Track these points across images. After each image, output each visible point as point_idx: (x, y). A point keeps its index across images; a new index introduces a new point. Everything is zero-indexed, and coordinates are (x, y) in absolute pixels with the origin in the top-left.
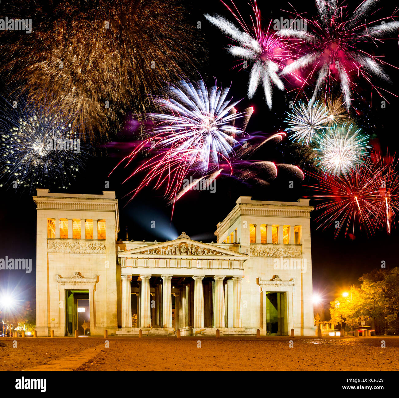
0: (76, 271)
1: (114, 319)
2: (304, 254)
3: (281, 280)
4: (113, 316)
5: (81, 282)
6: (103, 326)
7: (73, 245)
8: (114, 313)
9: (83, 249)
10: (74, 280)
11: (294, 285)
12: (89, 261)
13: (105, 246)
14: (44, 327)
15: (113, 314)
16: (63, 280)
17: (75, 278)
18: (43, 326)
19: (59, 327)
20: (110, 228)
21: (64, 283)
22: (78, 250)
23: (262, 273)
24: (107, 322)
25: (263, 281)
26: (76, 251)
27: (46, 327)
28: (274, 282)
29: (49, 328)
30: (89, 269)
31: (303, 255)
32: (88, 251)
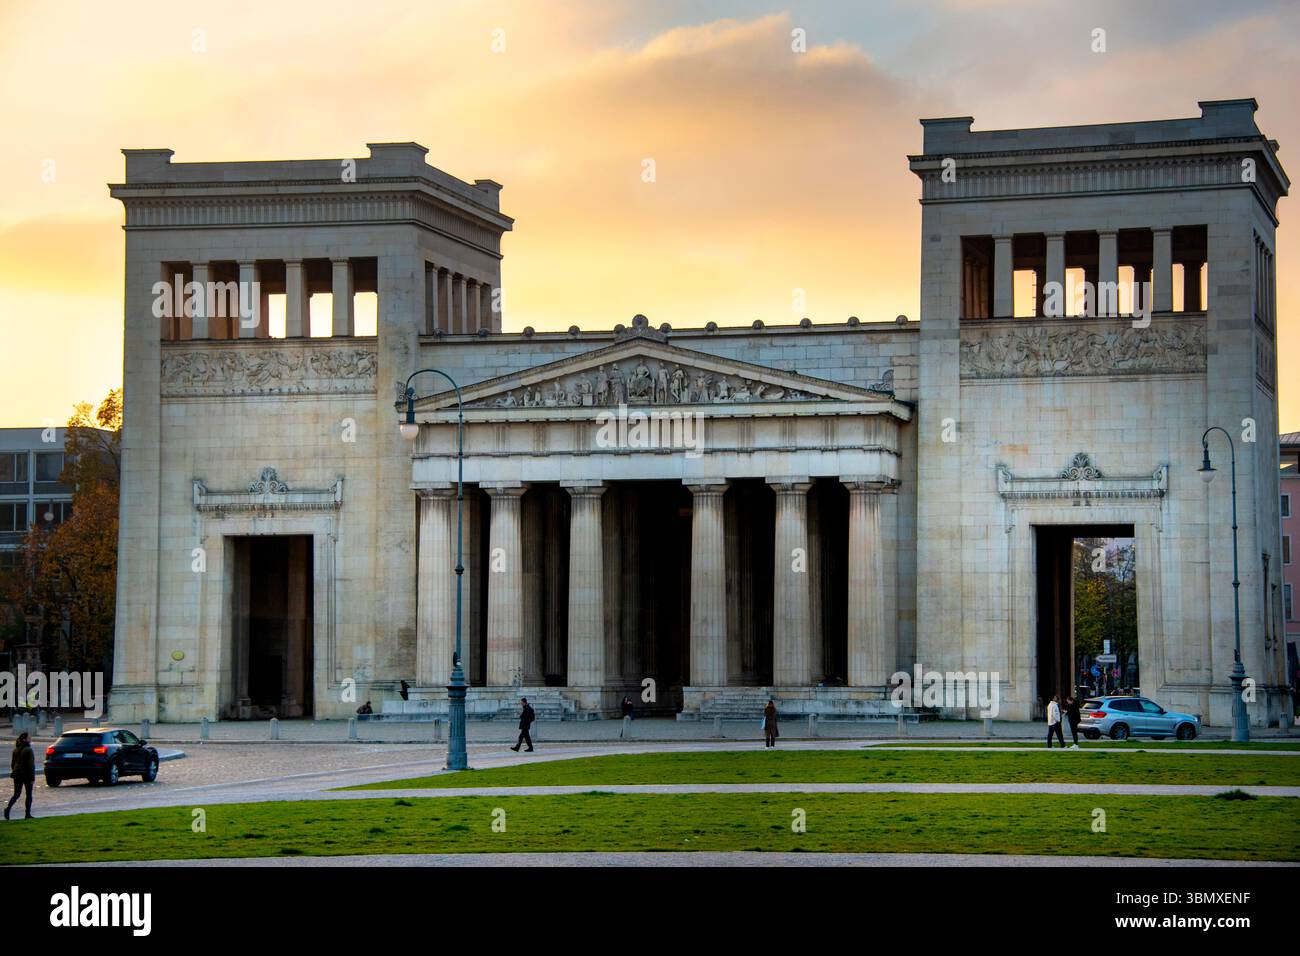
0: (263, 465)
1: (405, 651)
2: (1215, 352)
3: (1100, 476)
4: (399, 637)
5: (283, 508)
6: (363, 675)
7: (254, 362)
8: (403, 625)
9: (290, 378)
10: (258, 499)
11: (1162, 494)
12: (317, 422)
13: (374, 364)
14: (143, 686)
15: (400, 630)
16: (217, 500)
17: (261, 491)
18: (139, 682)
19: (198, 687)
20: (396, 289)
21: (221, 512)
22: (273, 384)
23: (1013, 448)
24: (377, 660)
25: (1014, 479)
26: (266, 388)
27: (150, 686)
28: (1069, 486)
29: (159, 687)
30: (315, 455)
31: (1209, 356)
32: (312, 384)
